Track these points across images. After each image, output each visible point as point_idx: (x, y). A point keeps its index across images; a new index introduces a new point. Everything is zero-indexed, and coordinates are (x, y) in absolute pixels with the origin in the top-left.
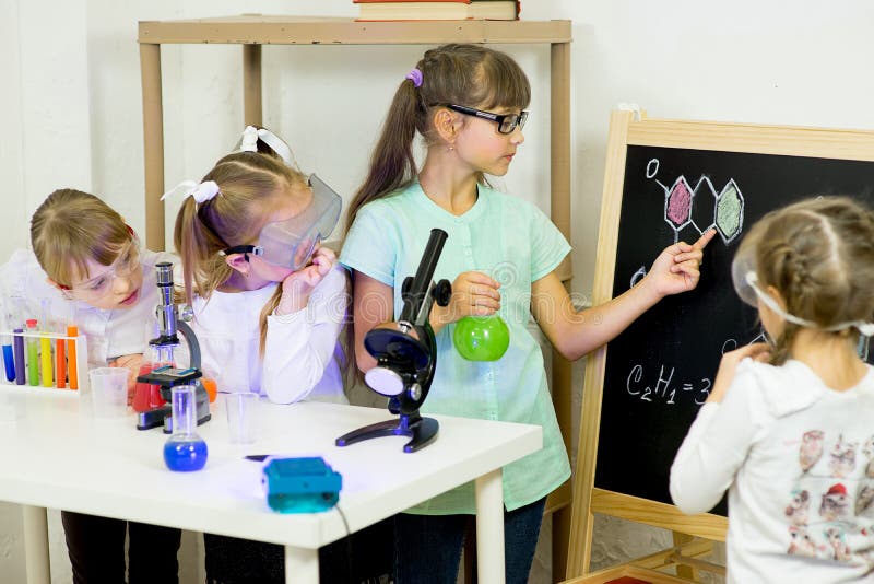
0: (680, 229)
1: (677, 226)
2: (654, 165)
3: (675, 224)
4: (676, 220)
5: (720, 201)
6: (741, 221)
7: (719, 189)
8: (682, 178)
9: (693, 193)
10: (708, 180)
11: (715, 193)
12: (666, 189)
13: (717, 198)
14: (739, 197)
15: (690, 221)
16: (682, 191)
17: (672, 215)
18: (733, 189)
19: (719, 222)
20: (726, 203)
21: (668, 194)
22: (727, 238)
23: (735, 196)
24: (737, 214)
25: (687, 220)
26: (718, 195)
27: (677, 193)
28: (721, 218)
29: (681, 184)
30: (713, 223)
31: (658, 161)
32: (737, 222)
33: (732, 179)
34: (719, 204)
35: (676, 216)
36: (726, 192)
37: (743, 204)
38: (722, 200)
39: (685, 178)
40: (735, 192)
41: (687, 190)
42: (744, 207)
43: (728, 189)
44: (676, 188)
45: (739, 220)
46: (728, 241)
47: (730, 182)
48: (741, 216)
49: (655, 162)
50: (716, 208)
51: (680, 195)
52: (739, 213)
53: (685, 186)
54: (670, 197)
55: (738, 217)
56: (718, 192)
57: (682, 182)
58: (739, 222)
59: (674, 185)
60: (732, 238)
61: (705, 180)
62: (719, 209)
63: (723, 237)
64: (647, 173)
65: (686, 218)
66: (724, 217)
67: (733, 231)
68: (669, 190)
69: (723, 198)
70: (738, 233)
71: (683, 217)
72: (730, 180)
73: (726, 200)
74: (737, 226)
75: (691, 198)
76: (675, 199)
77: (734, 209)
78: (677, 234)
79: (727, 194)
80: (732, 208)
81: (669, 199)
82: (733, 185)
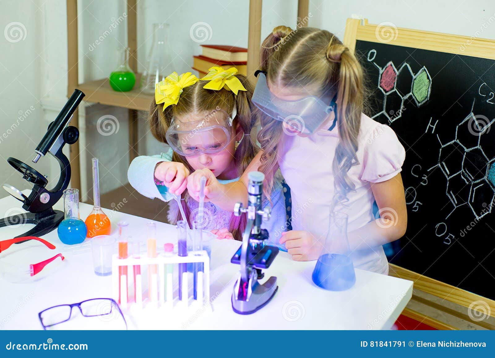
0: (388, 94)
1: (386, 92)
2: (372, 53)
3: (385, 90)
4: (385, 88)
5: (415, 79)
6: (429, 93)
7: (416, 72)
8: (391, 63)
9: (398, 73)
10: (408, 65)
11: (412, 74)
12: (380, 69)
13: (414, 77)
14: (428, 78)
15: (395, 90)
16: (391, 71)
17: (383, 84)
18: (425, 72)
19: (415, 91)
21: (381, 71)
22: (419, 103)
23: (426, 78)
24: (426, 88)
25: (393, 89)
26: (415, 75)
27: (388, 71)
28: (416, 90)
29: (390, 66)
30: (410, 92)
31: (375, 51)
32: (427, 93)
33: (424, 66)
34: (415, 81)
35: (386, 86)
36: (420, 74)
37: (431, 83)
38: (417, 79)
39: (393, 63)
40: (426, 74)
41: (394, 70)
42: (432, 85)
43: (422, 73)
44: (387, 69)
45: (428, 92)
46: (420, 105)
47: (423, 68)
48: (430, 90)
49: (374, 52)
50: (412, 83)
51: (389, 73)
52: (428, 88)
53: (393, 68)
54: (383, 73)
55: (427, 91)
56: (414, 74)
57: (391, 65)
58: (428, 94)
59: (386, 67)
60: (422, 103)
61: (406, 65)
62: (415, 84)
63: (416, 101)
64: (369, 58)
65: (392, 87)
66: (418, 89)
67: (423, 99)
68: (382, 69)
69: (418, 78)
70: (426, 100)
71: (390, 87)
72: (423, 67)
73: (420, 79)
74: (426, 96)
75: (396, 76)
76: (386, 75)
77: (425, 85)
78: (386, 96)
79: (420, 75)
80: (423, 84)
81: (382, 75)
82: (425, 70)
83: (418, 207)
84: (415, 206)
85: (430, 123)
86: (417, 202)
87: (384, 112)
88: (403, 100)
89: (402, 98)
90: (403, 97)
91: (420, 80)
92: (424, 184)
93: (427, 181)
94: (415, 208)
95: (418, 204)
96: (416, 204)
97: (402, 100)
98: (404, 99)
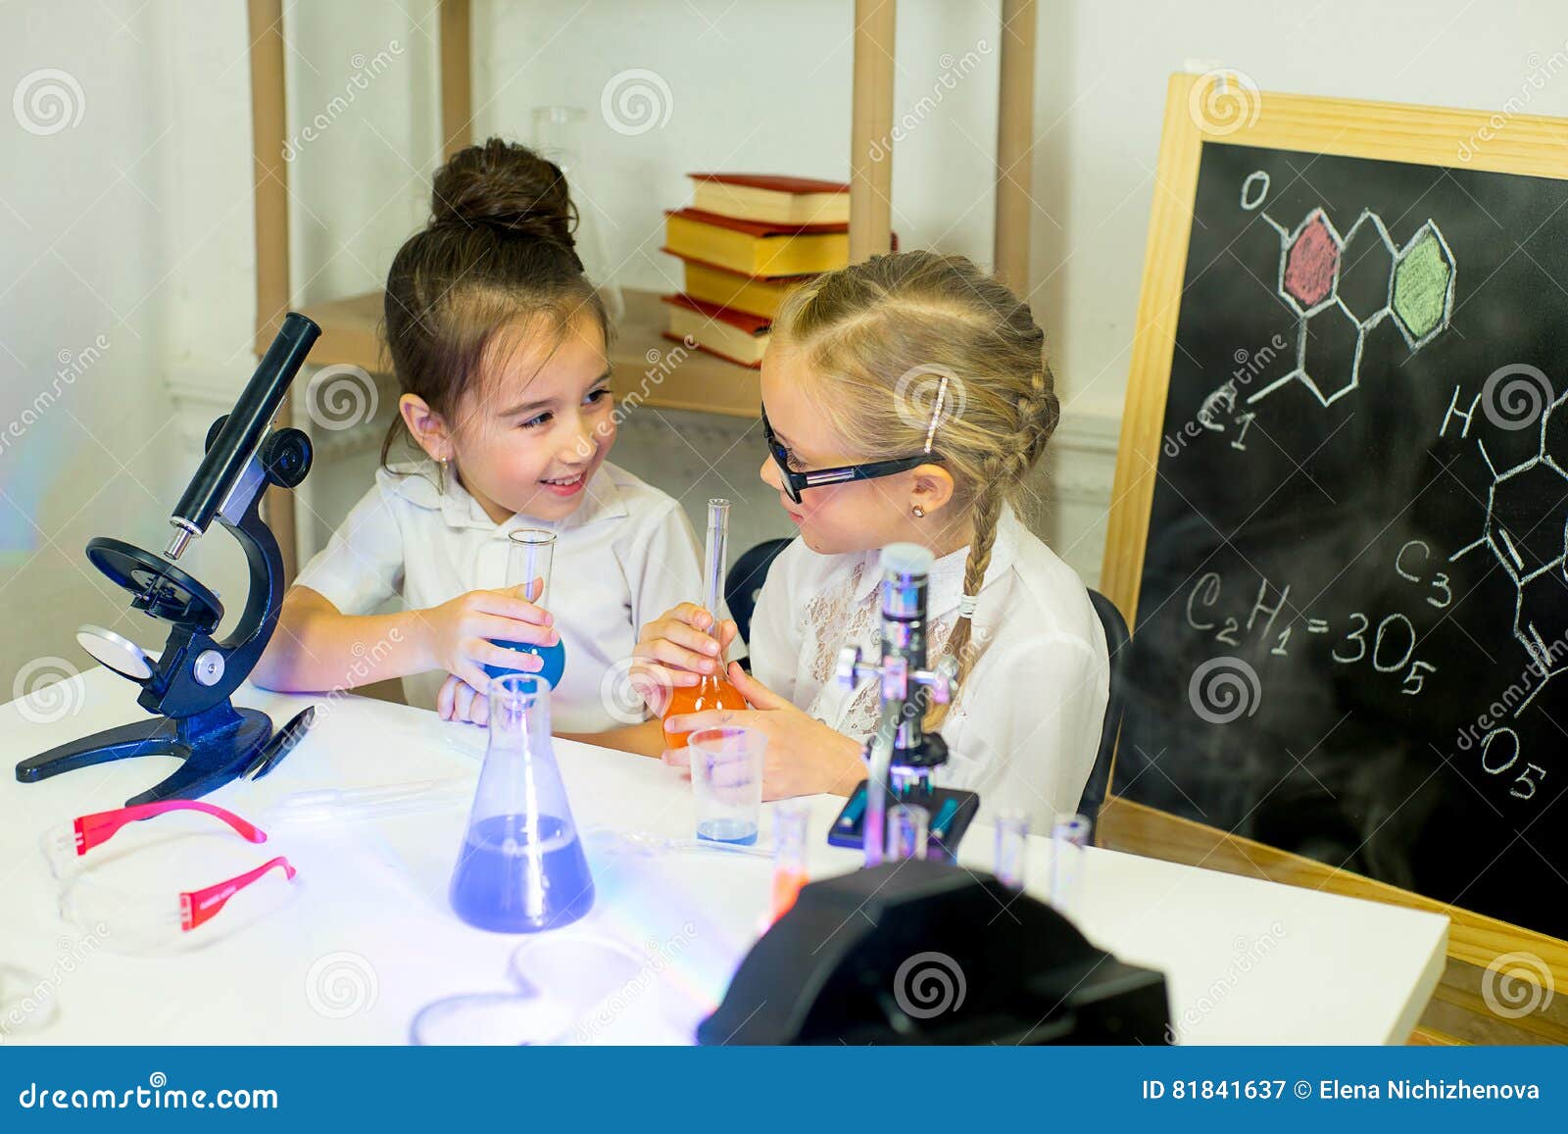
0: (1311, 313)
1: (1305, 308)
2: (1257, 185)
3: (1299, 302)
4: (1303, 295)
5: (1401, 262)
6: (1449, 306)
7: (1401, 241)
8: (1319, 212)
9: (1342, 245)
10: (1376, 218)
11: (1391, 247)
12: (1284, 232)
13: (1397, 256)
14: (1444, 258)
15: (1335, 299)
16: (1319, 239)
17: (1294, 284)
18: (1432, 240)
19: (1400, 303)
20: (1416, 268)
21: (1287, 242)
22: (1416, 338)
23: (1437, 257)
24: (1439, 292)
25: (1328, 296)
26: (1399, 250)
27: (1308, 241)
28: (1404, 297)
29: (1317, 224)
30: (1384, 305)
31: (1266, 177)
32: (1440, 308)
33: (1430, 220)
34: (1400, 268)
35: (1304, 287)
36: (1416, 245)
37: (1455, 271)
38: (1406, 261)
39: (1326, 212)
40: (1438, 247)
41: (1330, 237)
42: (1456, 280)
43: (1422, 241)
44: (1306, 231)
45: (1444, 304)
46: (1418, 345)
47: (1426, 227)
48: (1450, 296)
49: (1262, 178)
50: (1392, 276)
51: (1314, 245)
52: (1444, 290)
53: (1325, 228)
54: (1292, 248)
55: (1442, 299)
56: (1398, 245)
57: (1320, 220)
58: (1444, 309)
59: (1302, 226)
60: (1427, 340)
61: (1370, 219)
62: (1399, 279)
63: (1406, 335)
64: (1244, 199)
65: (1325, 293)
66: (1410, 295)
67: (1430, 325)
68: (1290, 235)
69: (1410, 257)
70: (1439, 329)
71: (1319, 290)
72: (1427, 222)
73: (1415, 263)
74: (1439, 316)
75: (1339, 254)
76: (1303, 253)
77: (1433, 280)
78: (1305, 322)
79: (1418, 249)
80: (1429, 279)
81: (1289, 253)
82: (1432, 232)
83: (1421, 678)
84: (1411, 677)
85: (1453, 404)
86: (1418, 663)
87: (1300, 373)
88: (1362, 332)
89: (1359, 326)
90: (1361, 322)
91: (1419, 264)
92: (1440, 605)
93: (1449, 593)
94: (1413, 685)
95: (1420, 671)
96: (1414, 670)
97: (1358, 334)
98: (1364, 329)
